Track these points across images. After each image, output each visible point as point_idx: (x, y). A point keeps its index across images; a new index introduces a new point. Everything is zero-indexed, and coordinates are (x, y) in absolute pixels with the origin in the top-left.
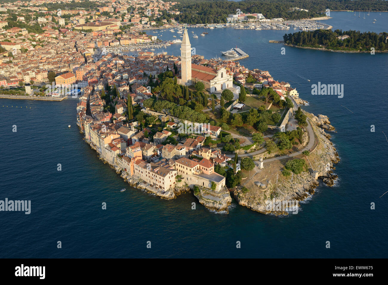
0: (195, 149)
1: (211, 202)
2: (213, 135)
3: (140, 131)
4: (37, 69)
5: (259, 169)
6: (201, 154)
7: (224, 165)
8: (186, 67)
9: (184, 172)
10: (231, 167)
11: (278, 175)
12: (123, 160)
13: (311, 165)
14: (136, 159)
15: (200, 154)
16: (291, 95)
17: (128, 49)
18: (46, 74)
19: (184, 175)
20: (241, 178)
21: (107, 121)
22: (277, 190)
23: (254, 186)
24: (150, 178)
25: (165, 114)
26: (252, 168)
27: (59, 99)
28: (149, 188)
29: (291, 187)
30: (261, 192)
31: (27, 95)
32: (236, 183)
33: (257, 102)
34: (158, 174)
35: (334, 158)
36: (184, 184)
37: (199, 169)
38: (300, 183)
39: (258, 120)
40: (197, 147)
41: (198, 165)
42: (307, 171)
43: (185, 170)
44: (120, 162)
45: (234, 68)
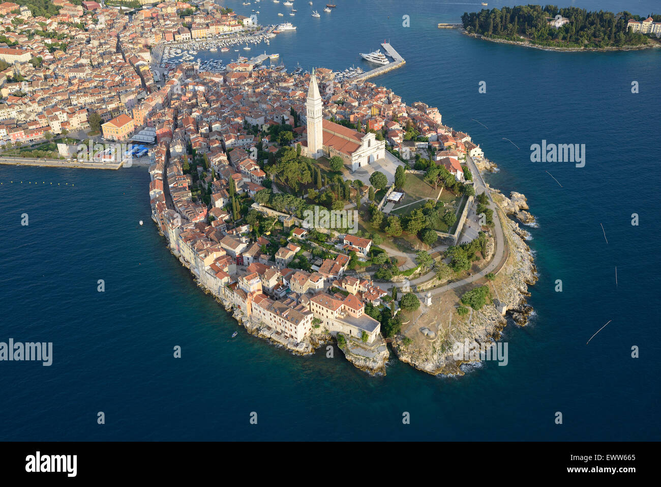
0: (335, 276)
1: (362, 359)
2: (360, 252)
3: (253, 242)
4: (70, 107)
5: (426, 306)
6: (346, 287)
7: (378, 303)
8: (315, 131)
9: (323, 315)
10: (388, 306)
11: (451, 314)
12: (235, 294)
13: (497, 293)
14: (255, 295)
15: (343, 287)
16: (471, 155)
17: (207, 48)
18: (83, 116)
19: (323, 318)
20: (401, 323)
21: (201, 220)
22: (450, 338)
23: (420, 334)
24: (276, 324)
25: (289, 214)
26: (416, 308)
27: (114, 167)
28: (274, 337)
29: (469, 332)
30: (429, 344)
31: (62, 158)
32: (395, 330)
33: (422, 185)
34: (288, 321)
35: (529, 276)
36: (324, 330)
37: (343, 310)
38: (482, 324)
39: (424, 226)
40: (339, 274)
41: (343, 306)
42: (491, 303)
43: (324, 312)
44: (230, 295)
45: (384, 109)
